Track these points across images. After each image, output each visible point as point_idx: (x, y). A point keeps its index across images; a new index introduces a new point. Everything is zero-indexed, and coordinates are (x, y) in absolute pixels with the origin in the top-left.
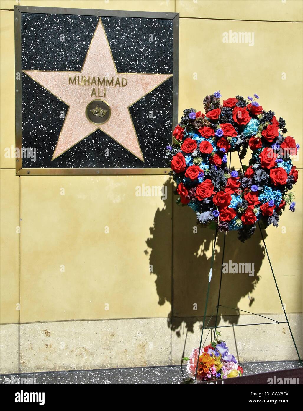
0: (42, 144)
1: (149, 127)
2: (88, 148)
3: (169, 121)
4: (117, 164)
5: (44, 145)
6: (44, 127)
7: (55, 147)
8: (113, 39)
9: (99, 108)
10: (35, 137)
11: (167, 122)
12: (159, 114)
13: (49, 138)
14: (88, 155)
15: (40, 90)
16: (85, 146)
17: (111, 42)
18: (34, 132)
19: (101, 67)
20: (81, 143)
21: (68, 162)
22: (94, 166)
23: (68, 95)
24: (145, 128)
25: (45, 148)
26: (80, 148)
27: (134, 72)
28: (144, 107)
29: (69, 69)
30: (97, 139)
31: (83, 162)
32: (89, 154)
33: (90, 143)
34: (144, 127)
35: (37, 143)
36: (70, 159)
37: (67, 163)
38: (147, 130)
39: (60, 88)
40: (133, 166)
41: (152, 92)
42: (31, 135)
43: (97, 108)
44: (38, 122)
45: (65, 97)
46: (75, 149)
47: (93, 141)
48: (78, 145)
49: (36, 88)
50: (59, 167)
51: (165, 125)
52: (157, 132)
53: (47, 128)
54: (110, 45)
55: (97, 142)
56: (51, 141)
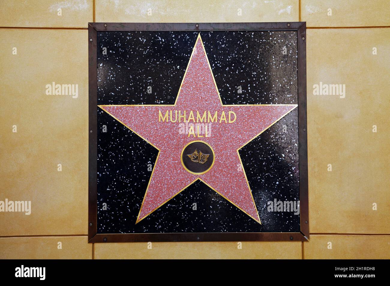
0: (124, 201)
1: (266, 175)
2: (184, 206)
3: (295, 167)
4: (224, 227)
5: (126, 203)
6: (125, 179)
7: (140, 205)
8: (217, 61)
9: (198, 152)
10: (114, 192)
11: (292, 169)
12: (280, 158)
13: (133, 193)
14: (184, 216)
15: (122, 130)
16: (180, 203)
17: (213, 65)
18: (113, 185)
19: (200, 98)
20: (175, 199)
21: (158, 226)
22: (193, 230)
23: (157, 136)
24: (262, 178)
25: (128, 207)
26: (174, 206)
27: (245, 102)
28: (259, 149)
29: (158, 102)
30: (197, 193)
31: (177, 225)
32: (186, 214)
33: (187, 200)
34: (260, 176)
35: (116, 200)
36: (161, 221)
37: (156, 226)
38: (264, 180)
39: (147, 126)
40: (246, 229)
41: (269, 129)
42: (109, 190)
43: (196, 152)
44: (118, 172)
45: (154, 138)
46: (167, 207)
47: (191, 196)
48: (171, 202)
49: (115, 128)
50: (146, 232)
51: (289, 173)
52: (277, 183)
53: (130, 180)
54: (213, 69)
55: (197, 198)
56: (136, 198)
